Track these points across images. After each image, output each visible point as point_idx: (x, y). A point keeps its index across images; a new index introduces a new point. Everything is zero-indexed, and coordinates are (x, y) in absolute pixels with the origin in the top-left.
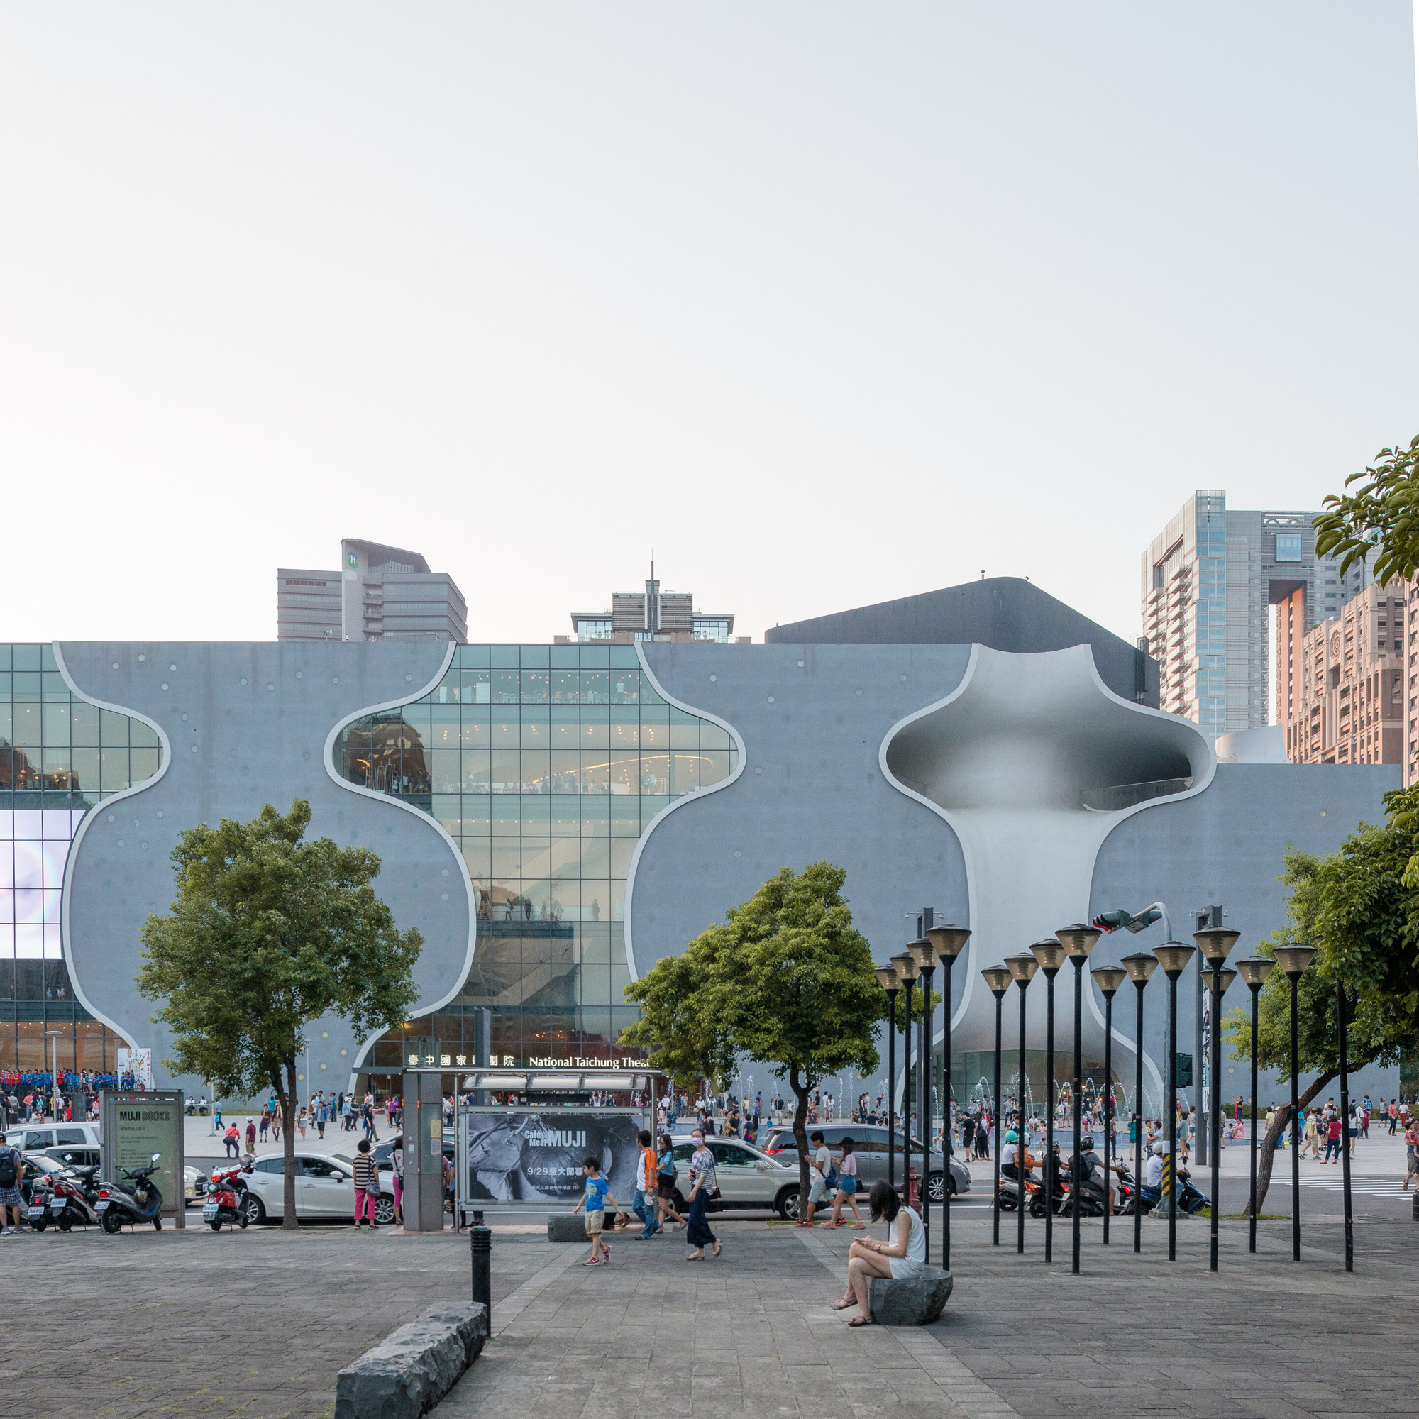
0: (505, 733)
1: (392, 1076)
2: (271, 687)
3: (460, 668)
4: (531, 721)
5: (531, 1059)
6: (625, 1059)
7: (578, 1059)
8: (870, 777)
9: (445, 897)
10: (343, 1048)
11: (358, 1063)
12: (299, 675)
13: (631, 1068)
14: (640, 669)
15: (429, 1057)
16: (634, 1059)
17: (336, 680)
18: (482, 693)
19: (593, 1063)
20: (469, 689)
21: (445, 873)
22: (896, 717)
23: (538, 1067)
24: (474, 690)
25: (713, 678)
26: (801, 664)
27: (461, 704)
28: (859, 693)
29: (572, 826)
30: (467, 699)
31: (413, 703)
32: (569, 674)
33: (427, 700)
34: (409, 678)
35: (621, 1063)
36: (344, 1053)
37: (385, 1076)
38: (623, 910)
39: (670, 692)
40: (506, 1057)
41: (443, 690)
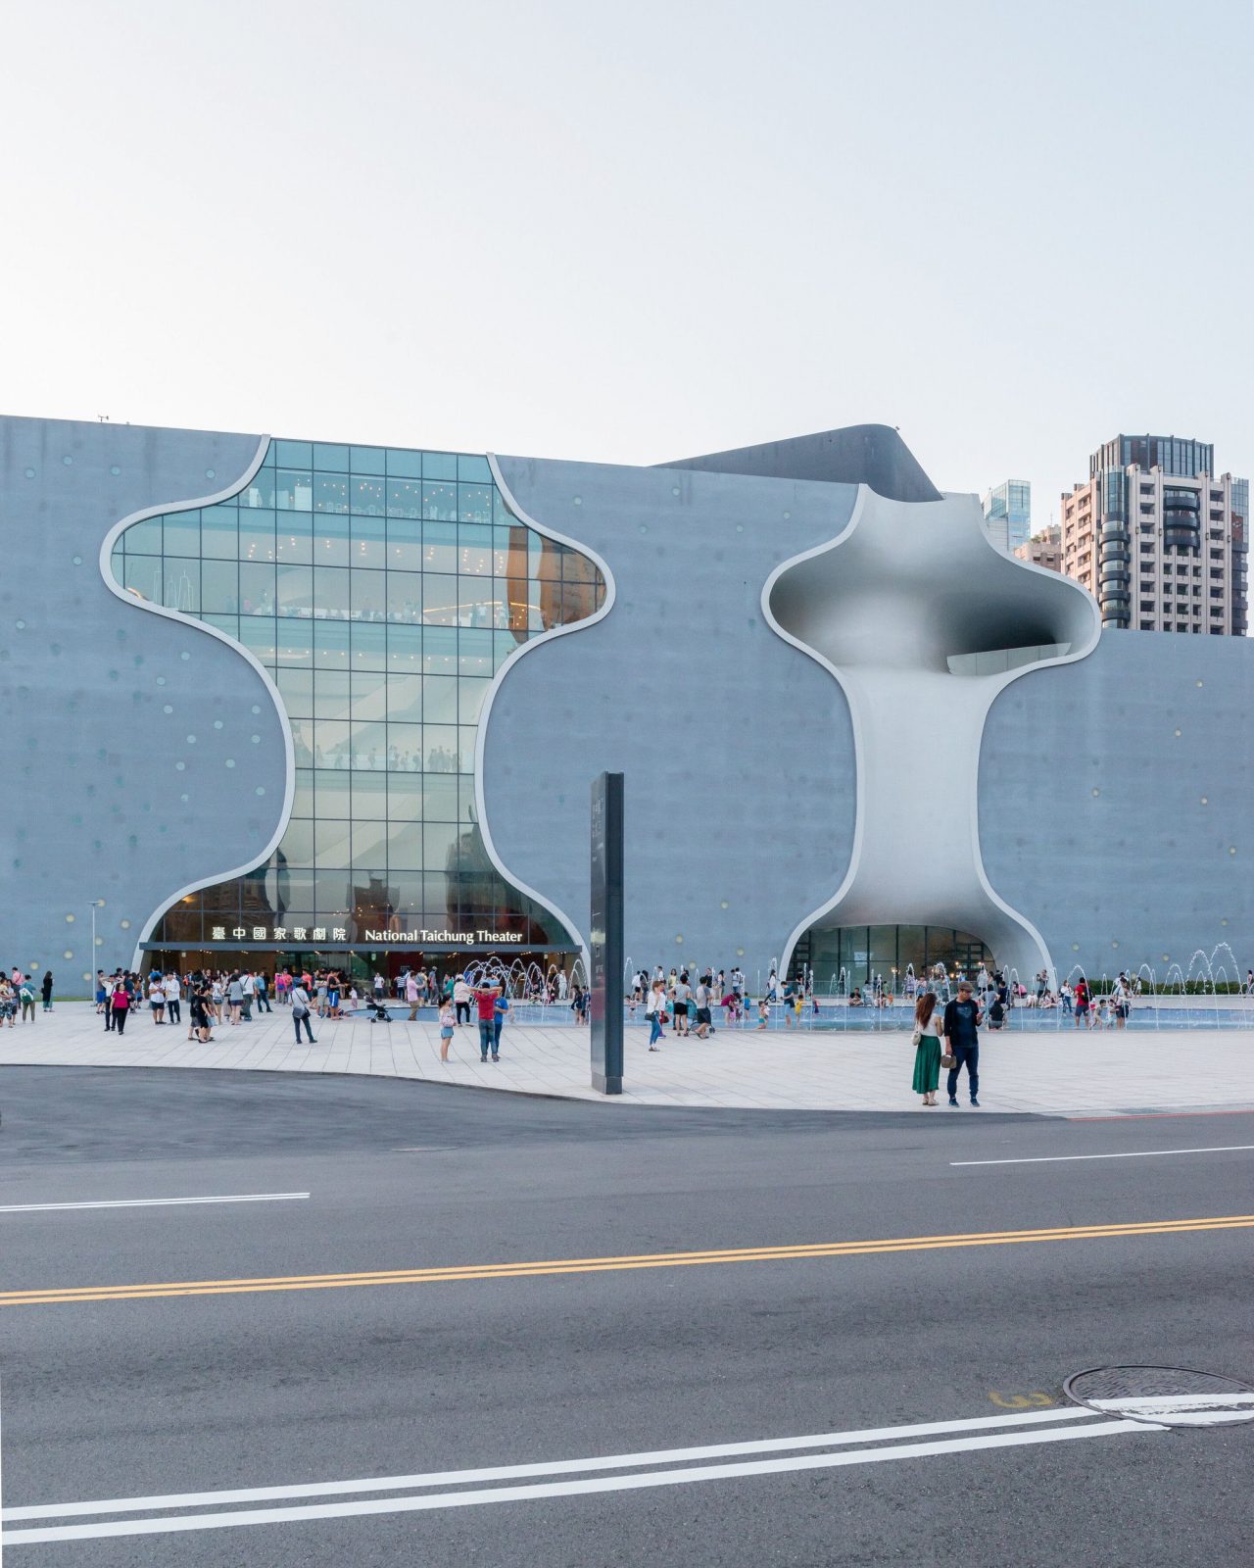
0: (330, 549)
1: (188, 952)
2: (30, 474)
3: (276, 468)
4: (362, 536)
5: (367, 932)
6: (480, 932)
7: (424, 932)
8: (752, 622)
9: (256, 739)
10: (123, 920)
11: (145, 936)
12: (68, 461)
13: (488, 943)
14: (494, 484)
15: (239, 930)
16: (491, 932)
17: (116, 471)
18: (303, 498)
19: (442, 937)
20: (286, 493)
21: (256, 710)
22: (779, 557)
23: (376, 942)
24: (292, 493)
25: (578, 501)
26: (676, 492)
27: (276, 510)
28: (740, 529)
29: (412, 663)
30: (283, 504)
31: (217, 504)
32: (408, 485)
33: (234, 502)
34: (211, 474)
35: (476, 937)
36: (125, 925)
37: (178, 952)
38: (473, 760)
39: (529, 513)
40: (336, 931)
41: (254, 492)
